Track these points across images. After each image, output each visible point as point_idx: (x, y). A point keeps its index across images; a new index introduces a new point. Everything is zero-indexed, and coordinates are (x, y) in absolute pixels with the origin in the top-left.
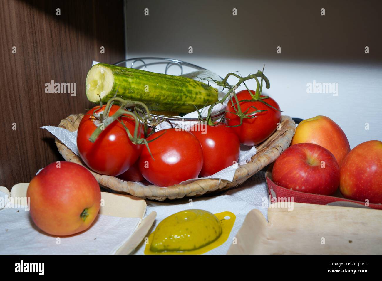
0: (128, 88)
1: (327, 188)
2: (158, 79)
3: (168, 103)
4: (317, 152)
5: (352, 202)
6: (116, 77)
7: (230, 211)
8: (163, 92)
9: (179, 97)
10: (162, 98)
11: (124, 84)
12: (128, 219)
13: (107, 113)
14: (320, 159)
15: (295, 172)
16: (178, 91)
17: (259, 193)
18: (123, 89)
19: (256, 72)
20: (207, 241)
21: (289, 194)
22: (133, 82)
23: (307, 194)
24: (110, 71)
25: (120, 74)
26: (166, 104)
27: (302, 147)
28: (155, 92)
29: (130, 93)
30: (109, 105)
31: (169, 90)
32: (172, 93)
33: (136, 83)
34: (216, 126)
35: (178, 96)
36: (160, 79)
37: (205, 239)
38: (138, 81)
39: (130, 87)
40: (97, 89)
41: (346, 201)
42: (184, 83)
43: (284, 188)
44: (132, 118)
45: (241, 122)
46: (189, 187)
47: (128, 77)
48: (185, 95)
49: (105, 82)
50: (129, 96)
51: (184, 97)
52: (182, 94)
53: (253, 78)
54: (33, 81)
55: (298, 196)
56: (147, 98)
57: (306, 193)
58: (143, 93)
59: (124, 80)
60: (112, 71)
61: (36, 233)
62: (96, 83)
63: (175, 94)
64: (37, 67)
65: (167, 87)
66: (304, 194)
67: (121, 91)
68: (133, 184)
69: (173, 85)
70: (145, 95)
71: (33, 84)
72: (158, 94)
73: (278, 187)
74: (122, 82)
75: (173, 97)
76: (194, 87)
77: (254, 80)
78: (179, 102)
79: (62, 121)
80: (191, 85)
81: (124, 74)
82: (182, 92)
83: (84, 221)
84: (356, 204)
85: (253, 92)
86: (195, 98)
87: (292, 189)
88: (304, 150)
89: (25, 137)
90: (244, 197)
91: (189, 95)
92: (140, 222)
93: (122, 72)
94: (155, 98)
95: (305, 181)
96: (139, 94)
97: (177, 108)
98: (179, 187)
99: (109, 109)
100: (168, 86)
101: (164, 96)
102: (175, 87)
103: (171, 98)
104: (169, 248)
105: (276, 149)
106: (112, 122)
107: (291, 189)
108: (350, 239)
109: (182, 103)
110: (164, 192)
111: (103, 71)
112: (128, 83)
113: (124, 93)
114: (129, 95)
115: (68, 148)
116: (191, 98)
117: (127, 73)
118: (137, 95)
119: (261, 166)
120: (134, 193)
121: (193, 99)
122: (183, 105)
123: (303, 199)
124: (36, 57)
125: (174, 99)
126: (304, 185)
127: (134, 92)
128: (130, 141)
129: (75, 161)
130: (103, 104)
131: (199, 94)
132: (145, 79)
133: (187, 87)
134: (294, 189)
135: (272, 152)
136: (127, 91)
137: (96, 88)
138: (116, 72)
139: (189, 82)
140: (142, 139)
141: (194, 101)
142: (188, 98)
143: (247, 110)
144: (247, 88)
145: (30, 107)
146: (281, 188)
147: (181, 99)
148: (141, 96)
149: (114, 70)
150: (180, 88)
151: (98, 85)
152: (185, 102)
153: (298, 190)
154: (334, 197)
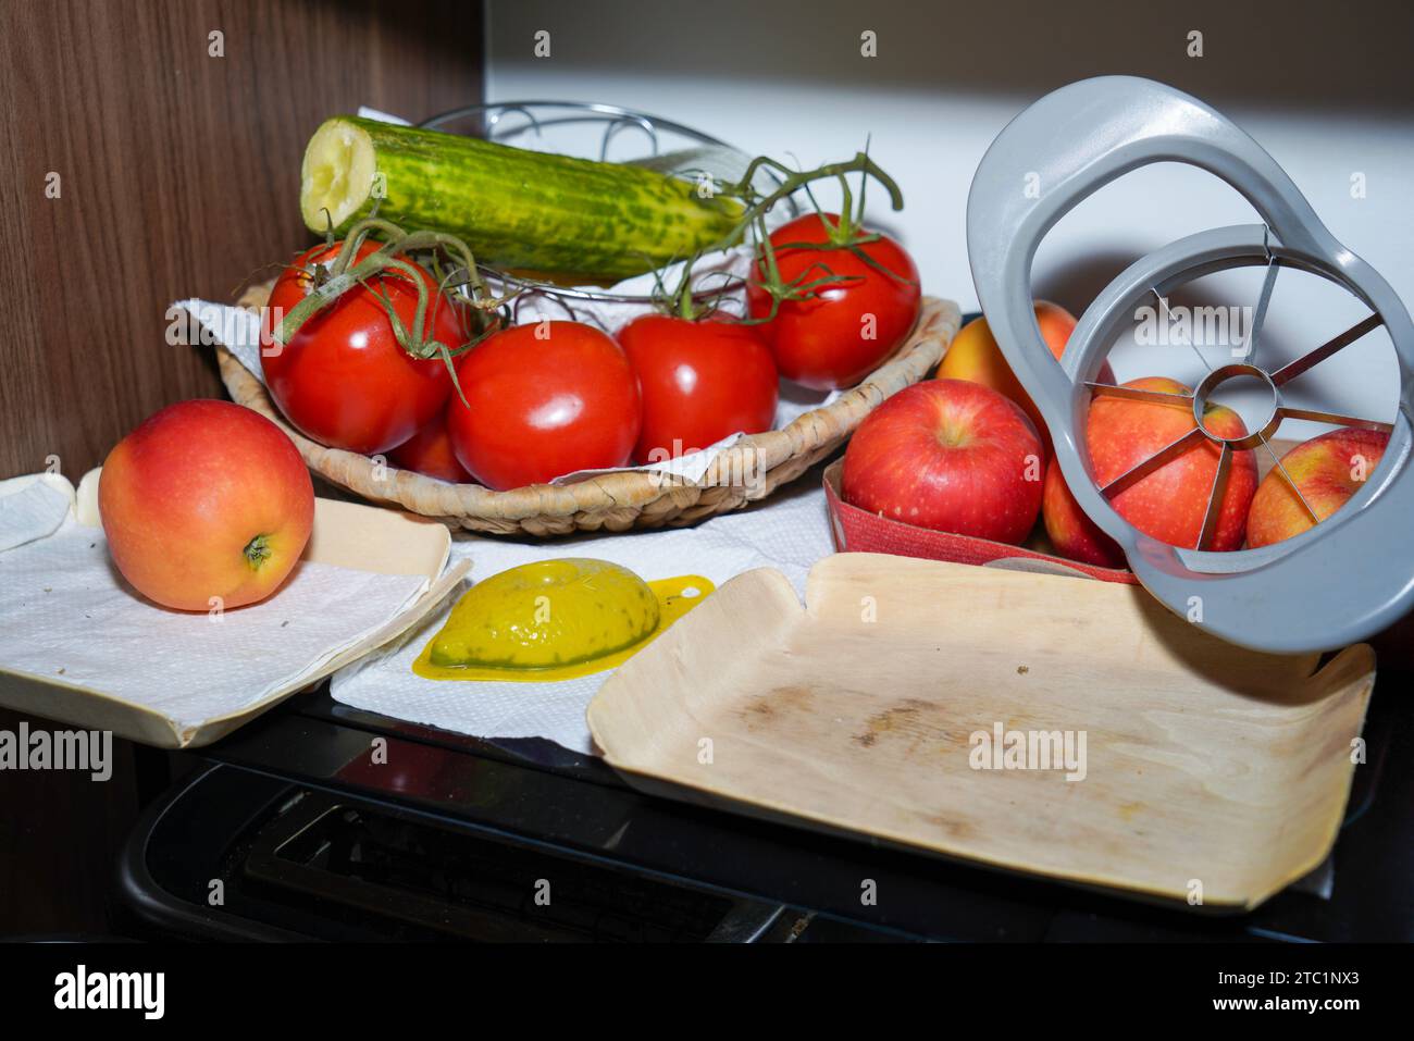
0: (421, 193)
1: (989, 515)
2: (527, 169)
3: (566, 244)
4: (973, 406)
5: (1049, 560)
6: (384, 159)
7: (702, 573)
8: (546, 210)
9: (601, 230)
10: (541, 228)
11: (410, 179)
12: (393, 578)
13: (346, 264)
14: (978, 429)
15: (893, 464)
16: (598, 209)
17: (812, 529)
18: (406, 194)
19: (850, 157)
20: (597, 647)
21: (875, 529)
22: (439, 176)
23: (925, 530)
24: (369, 138)
25: (397, 149)
26: (558, 249)
27: (931, 390)
28: (514, 209)
29: (430, 207)
30: (354, 240)
31: (563, 203)
32: (578, 214)
33: (451, 178)
34: (703, 321)
35: (597, 224)
36: (536, 169)
37: (592, 640)
38: (457, 171)
39: (431, 191)
40: (330, 193)
41: (1033, 556)
42: (625, 184)
43: (862, 511)
44: (409, 280)
45: (774, 311)
46: (571, 494)
47: (425, 160)
48: (625, 221)
49: (353, 172)
50: (426, 218)
51: (621, 230)
52: (614, 220)
53: (833, 174)
54: (160, 164)
55: (900, 536)
56: (486, 226)
57: (920, 529)
58: (473, 211)
59: (409, 168)
60: (374, 138)
61: (130, 600)
62: (329, 174)
63: (588, 218)
64: (173, 120)
65: (559, 196)
66: (916, 531)
67: (400, 203)
68: (411, 476)
69: (583, 188)
70: (482, 217)
71: (160, 172)
72: (525, 215)
73: (846, 508)
74: (402, 175)
75: (581, 227)
76: (662, 200)
77: (834, 181)
78: (604, 245)
79: (252, 290)
80: (651, 193)
81: (410, 149)
82: (611, 215)
83: (256, 570)
84: (1060, 566)
85: (834, 219)
86: (663, 234)
87: (883, 514)
88: (935, 398)
89: (130, 333)
90: (760, 540)
91: (639, 223)
92: (425, 588)
93: (405, 144)
94: (518, 227)
95: (920, 492)
96: (460, 212)
97: (601, 263)
98: (542, 492)
99: (351, 251)
100: (563, 193)
101: (547, 222)
102: (590, 197)
103: (575, 230)
104: (484, 657)
105: (861, 394)
106: (345, 289)
107: (881, 513)
108: (1023, 664)
109: (614, 246)
110: (499, 503)
111: (350, 136)
112: (423, 179)
113: (409, 208)
114: (427, 214)
115: (246, 369)
116: (648, 233)
117: (423, 146)
118: (455, 215)
119: (803, 442)
120: (414, 505)
121: (656, 236)
122: (620, 254)
123: (915, 545)
124: (170, 91)
125: (586, 232)
126: (918, 505)
127: (443, 207)
128: (401, 350)
129: (258, 405)
130: (336, 240)
131: (675, 221)
132: (484, 168)
133: (633, 196)
134: (890, 515)
135: (846, 403)
136: (420, 203)
137: (328, 189)
138: (385, 142)
139: (644, 183)
140: (434, 345)
141: (658, 243)
142: (635, 234)
143: (803, 275)
144: (815, 205)
145: (148, 242)
146: (852, 510)
147: (610, 233)
148: (466, 220)
149: (380, 137)
150: (607, 199)
151: (334, 182)
152: (625, 244)
153: (899, 519)
154: (998, 544)
